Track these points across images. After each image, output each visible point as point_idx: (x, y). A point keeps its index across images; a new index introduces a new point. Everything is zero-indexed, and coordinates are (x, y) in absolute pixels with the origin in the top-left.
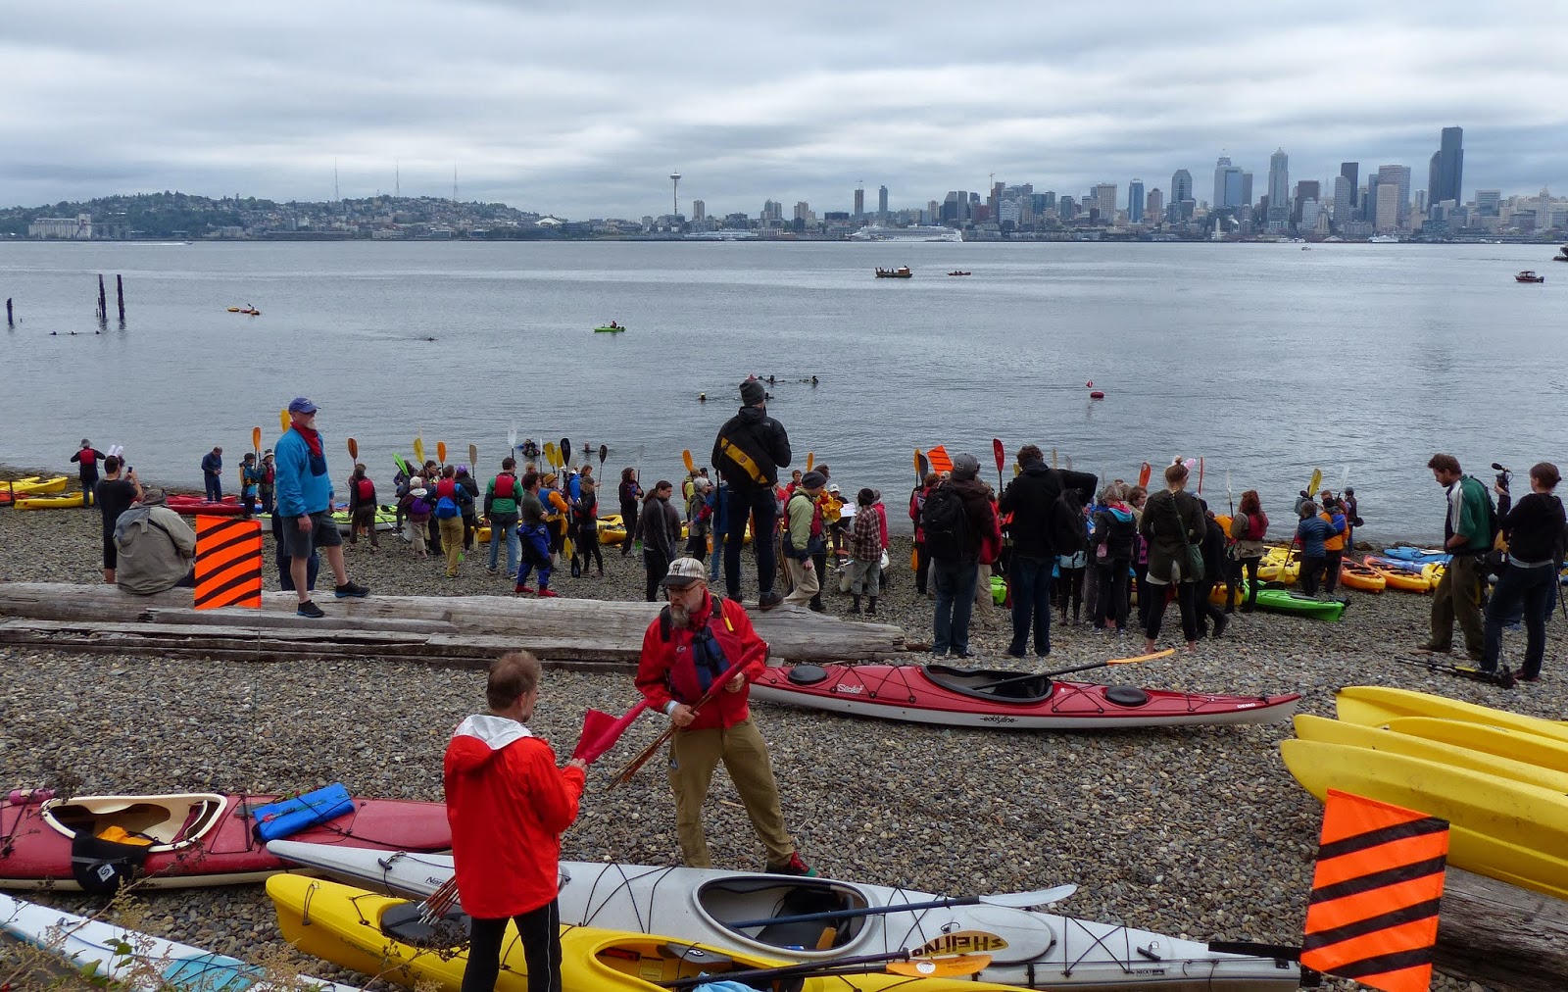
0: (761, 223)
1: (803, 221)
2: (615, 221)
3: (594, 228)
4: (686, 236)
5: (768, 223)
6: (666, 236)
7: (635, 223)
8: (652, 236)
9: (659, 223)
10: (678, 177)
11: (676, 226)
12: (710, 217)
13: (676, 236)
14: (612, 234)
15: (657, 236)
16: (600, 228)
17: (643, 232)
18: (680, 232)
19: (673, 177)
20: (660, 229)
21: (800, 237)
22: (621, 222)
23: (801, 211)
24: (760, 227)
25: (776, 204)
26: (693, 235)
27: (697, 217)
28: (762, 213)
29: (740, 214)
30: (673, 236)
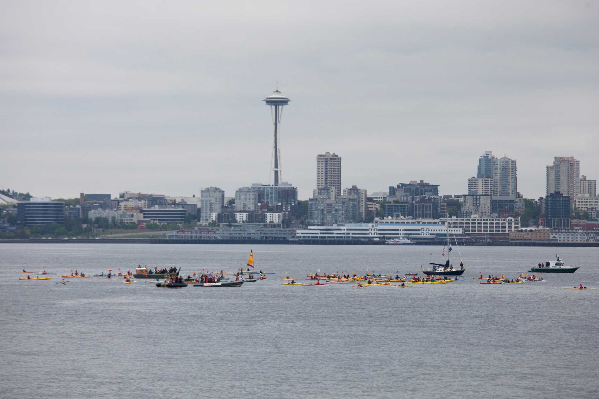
0: (469, 206)
1: (568, 199)
2: (140, 197)
3: (93, 214)
4: (299, 232)
5: (485, 203)
6: (253, 231)
7: (183, 204)
8: (222, 232)
9: (238, 205)
10: (284, 102)
11: (278, 210)
12: (354, 190)
13: (278, 233)
14: (133, 227)
15: (233, 232)
16: (107, 213)
17: (202, 222)
18: (286, 223)
19: (270, 102)
20: (241, 217)
21: (561, 237)
22: (154, 200)
23: (564, 177)
24: (468, 214)
25: (505, 162)
26: (315, 230)
27: (323, 190)
28: (472, 183)
29: (422, 184)
30: (269, 232)
